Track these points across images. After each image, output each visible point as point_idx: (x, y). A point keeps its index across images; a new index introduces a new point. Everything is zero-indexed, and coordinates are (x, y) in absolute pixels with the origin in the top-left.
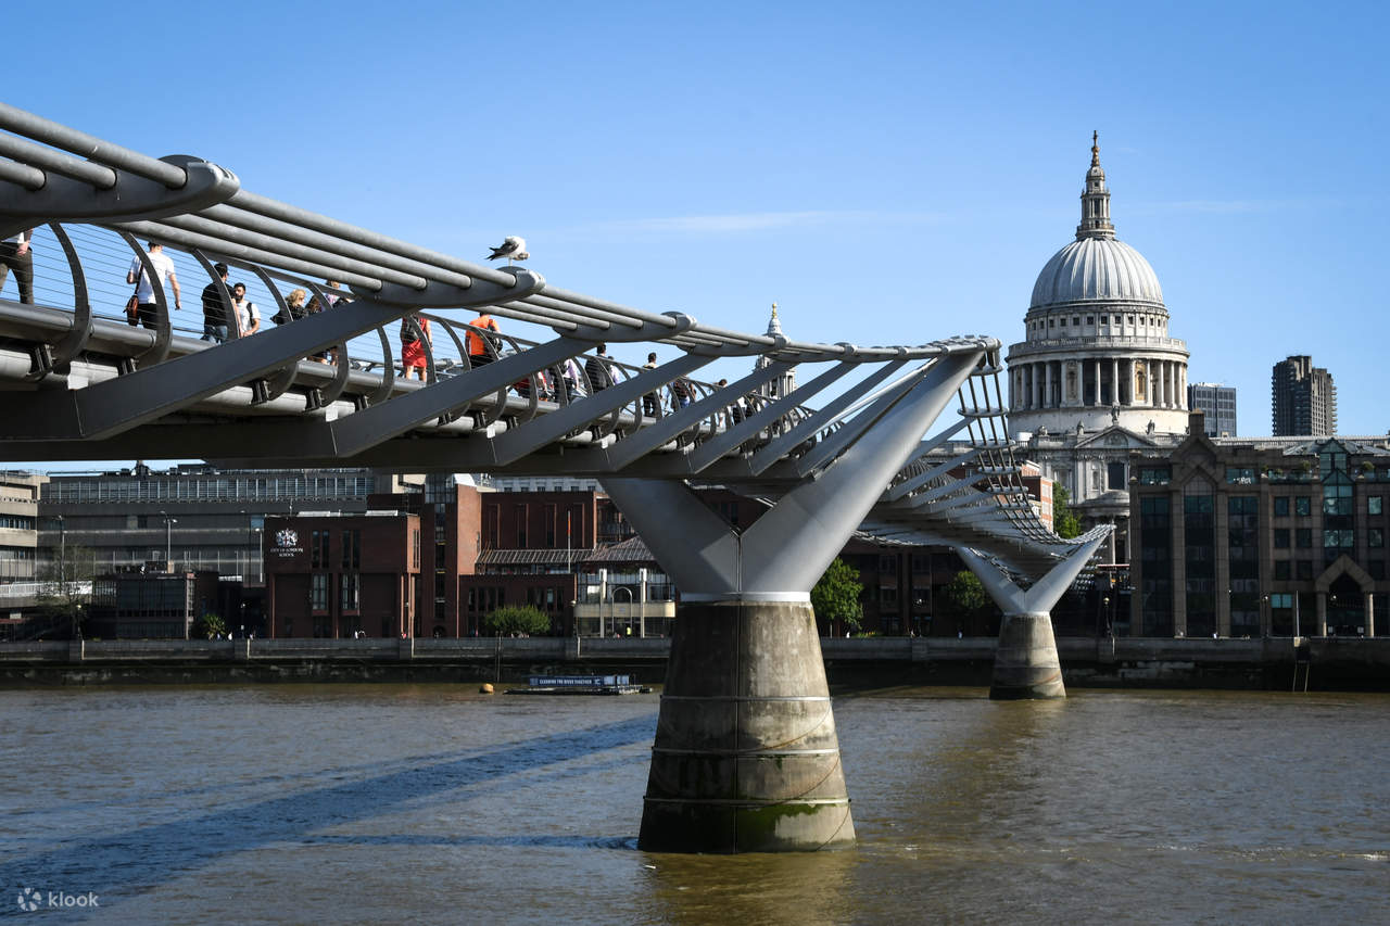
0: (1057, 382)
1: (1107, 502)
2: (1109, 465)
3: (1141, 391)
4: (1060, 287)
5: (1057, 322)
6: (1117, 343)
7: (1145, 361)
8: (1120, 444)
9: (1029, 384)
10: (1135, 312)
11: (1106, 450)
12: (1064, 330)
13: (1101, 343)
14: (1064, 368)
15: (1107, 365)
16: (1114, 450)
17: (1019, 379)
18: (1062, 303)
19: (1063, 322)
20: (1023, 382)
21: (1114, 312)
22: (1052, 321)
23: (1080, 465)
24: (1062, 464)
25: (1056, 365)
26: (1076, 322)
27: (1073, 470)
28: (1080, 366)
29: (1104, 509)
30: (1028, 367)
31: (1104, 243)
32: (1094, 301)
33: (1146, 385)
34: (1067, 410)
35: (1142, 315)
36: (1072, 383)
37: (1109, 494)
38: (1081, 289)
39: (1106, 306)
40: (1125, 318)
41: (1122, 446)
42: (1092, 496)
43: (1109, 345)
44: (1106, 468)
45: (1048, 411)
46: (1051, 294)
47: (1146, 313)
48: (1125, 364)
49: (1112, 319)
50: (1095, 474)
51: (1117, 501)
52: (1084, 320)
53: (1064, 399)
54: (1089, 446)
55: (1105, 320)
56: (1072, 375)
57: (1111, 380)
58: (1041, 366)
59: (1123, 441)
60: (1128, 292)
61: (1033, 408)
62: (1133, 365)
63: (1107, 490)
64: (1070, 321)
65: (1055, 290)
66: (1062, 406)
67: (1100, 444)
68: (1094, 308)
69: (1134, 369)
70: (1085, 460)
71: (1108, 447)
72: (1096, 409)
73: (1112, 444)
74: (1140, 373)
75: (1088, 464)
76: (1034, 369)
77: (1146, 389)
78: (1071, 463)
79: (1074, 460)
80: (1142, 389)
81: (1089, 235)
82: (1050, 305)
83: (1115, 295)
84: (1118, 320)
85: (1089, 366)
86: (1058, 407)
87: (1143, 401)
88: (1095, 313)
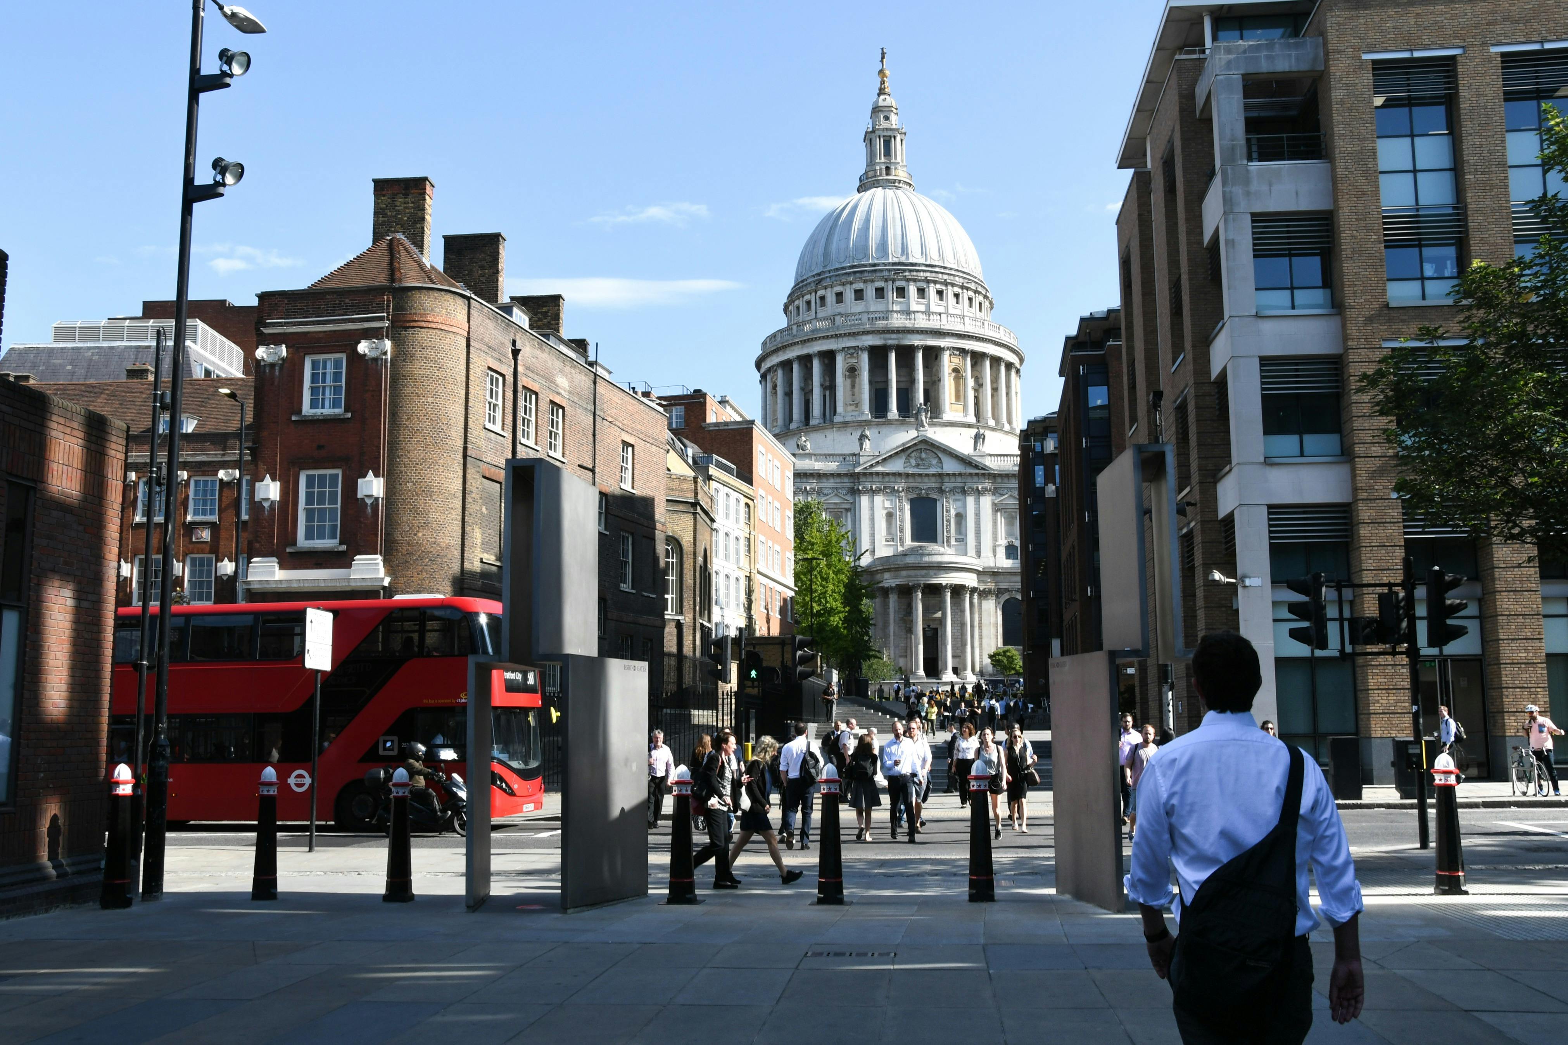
0: (830, 387)
1: (910, 560)
2: (913, 502)
3: (958, 397)
4: (834, 247)
5: (831, 298)
6: (921, 322)
7: (963, 351)
8: (930, 466)
9: (789, 394)
10: (946, 283)
11: (907, 475)
12: (841, 308)
13: (897, 321)
14: (840, 361)
15: (906, 354)
16: (920, 475)
17: (775, 387)
18: (837, 269)
19: (839, 296)
20: (780, 390)
21: (915, 280)
22: (823, 298)
23: (864, 500)
24: (837, 500)
25: (828, 358)
26: (859, 295)
27: (852, 509)
28: (865, 357)
29: (904, 573)
30: (787, 365)
31: (899, 192)
32: (885, 264)
33: (965, 391)
34: (845, 424)
35: (957, 290)
36: (853, 386)
37: (912, 551)
38: (866, 247)
39: (905, 270)
40: (932, 290)
41: (932, 471)
42: (884, 551)
43: (908, 324)
44: (907, 507)
45: (817, 428)
46: (820, 259)
47: (962, 287)
48: (932, 355)
49: (912, 290)
50: (890, 516)
51: (926, 559)
52: (870, 292)
53: (840, 408)
54: (880, 469)
55: (901, 292)
56: (852, 371)
57: (913, 381)
58: (806, 361)
59: (934, 462)
60: (935, 255)
61: (793, 426)
62: (946, 356)
63: (909, 543)
64: (849, 295)
65: (826, 254)
66: (837, 419)
67: (897, 466)
68: (885, 274)
69: (947, 363)
70: (873, 492)
71: (911, 471)
72: (890, 423)
73: (918, 466)
74: (956, 370)
75: (878, 499)
76: (795, 367)
77: (965, 397)
78: (849, 498)
79: (855, 492)
80: (959, 396)
81: (876, 184)
82: (819, 274)
83: (915, 256)
84: (921, 292)
85: (878, 355)
86: (832, 421)
87: (962, 414)
88: (886, 281)
